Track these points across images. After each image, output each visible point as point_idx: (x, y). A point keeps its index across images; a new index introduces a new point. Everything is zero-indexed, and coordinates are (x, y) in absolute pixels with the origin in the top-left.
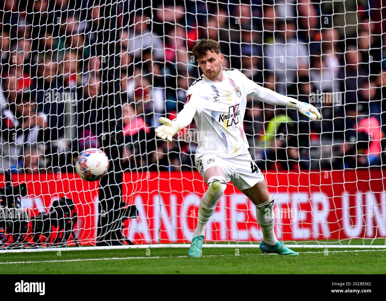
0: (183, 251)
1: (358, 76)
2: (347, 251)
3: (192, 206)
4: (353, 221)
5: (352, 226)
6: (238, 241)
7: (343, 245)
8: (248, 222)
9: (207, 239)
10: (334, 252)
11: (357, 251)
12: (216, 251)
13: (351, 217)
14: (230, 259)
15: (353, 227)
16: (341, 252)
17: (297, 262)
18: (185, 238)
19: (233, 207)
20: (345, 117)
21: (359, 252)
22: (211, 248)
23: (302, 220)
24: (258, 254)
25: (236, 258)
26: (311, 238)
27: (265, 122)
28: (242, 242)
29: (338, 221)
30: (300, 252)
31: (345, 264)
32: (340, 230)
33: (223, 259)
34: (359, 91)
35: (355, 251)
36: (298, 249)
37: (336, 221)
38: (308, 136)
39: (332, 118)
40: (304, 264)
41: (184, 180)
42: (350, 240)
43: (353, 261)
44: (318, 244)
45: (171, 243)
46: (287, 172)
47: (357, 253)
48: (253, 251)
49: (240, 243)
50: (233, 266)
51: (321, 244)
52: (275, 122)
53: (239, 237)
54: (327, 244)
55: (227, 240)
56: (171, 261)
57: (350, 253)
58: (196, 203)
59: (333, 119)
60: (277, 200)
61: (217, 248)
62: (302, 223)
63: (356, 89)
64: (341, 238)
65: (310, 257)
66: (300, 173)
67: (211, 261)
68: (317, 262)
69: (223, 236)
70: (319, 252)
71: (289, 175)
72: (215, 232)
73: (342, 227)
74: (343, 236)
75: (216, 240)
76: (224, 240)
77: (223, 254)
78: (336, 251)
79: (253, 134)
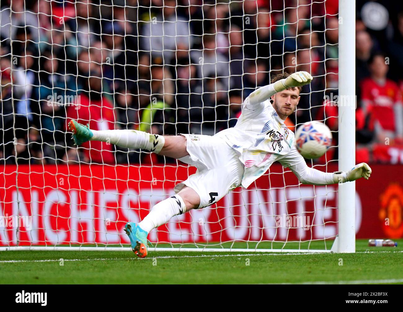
0: (44, 255)
1: (244, 59)
2: (228, 255)
3: (55, 203)
4: (237, 221)
5: (236, 226)
6: (106, 243)
7: (224, 248)
8: (117, 221)
9: (72, 241)
10: (214, 256)
11: (239, 255)
12: (81, 255)
13: (235, 217)
14: (97, 264)
15: (237, 228)
16: (221, 256)
17: (171, 267)
18: (47, 239)
19: (102, 205)
20: (229, 105)
21: (242, 257)
22: (76, 252)
23: (179, 220)
24: (128, 259)
25: (104, 262)
26: (190, 241)
27: (139, 109)
28: (111, 244)
29: (219, 221)
30: (175, 256)
31: (226, 270)
32: (221, 231)
33: (89, 263)
34: (245, 75)
35: (238, 255)
36: (174, 253)
37: (218, 221)
38: (188, 124)
39: (214, 106)
40: (180, 270)
41: (45, 174)
42: (232, 242)
43: (234, 267)
44: (196, 248)
45: (31, 245)
46: (163, 165)
47: (239, 257)
48: (122, 255)
49: (108, 246)
50: (100, 272)
51: (200, 247)
52: (152, 109)
53: (107, 239)
54: (207, 247)
55: (94, 242)
56: (30, 265)
57: (232, 257)
58: (59, 200)
59: (216, 107)
60: (151, 196)
61: (83, 251)
62: (179, 222)
63: (242, 74)
64: (223, 240)
65: (186, 262)
66: (178, 166)
67: (75, 266)
68: (194, 267)
69: (91, 237)
70: (197, 256)
71: (166, 168)
72: (81, 233)
73: (224, 228)
74: (226, 237)
75: (82, 242)
76: (91, 242)
77: (89, 258)
78: (216, 256)
79: (126, 122)
